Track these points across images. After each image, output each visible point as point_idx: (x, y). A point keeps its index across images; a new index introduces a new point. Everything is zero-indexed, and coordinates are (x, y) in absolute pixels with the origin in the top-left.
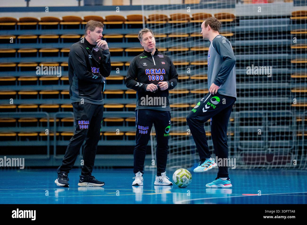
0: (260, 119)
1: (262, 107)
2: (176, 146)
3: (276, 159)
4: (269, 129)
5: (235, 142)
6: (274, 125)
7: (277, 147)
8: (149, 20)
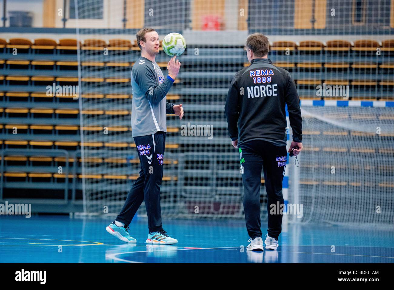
0: (208, 162)
1: (210, 148)
2: (111, 191)
3: (224, 208)
4: (217, 174)
5: (178, 188)
6: (223, 169)
7: (225, 195)
8: (85, 45)
